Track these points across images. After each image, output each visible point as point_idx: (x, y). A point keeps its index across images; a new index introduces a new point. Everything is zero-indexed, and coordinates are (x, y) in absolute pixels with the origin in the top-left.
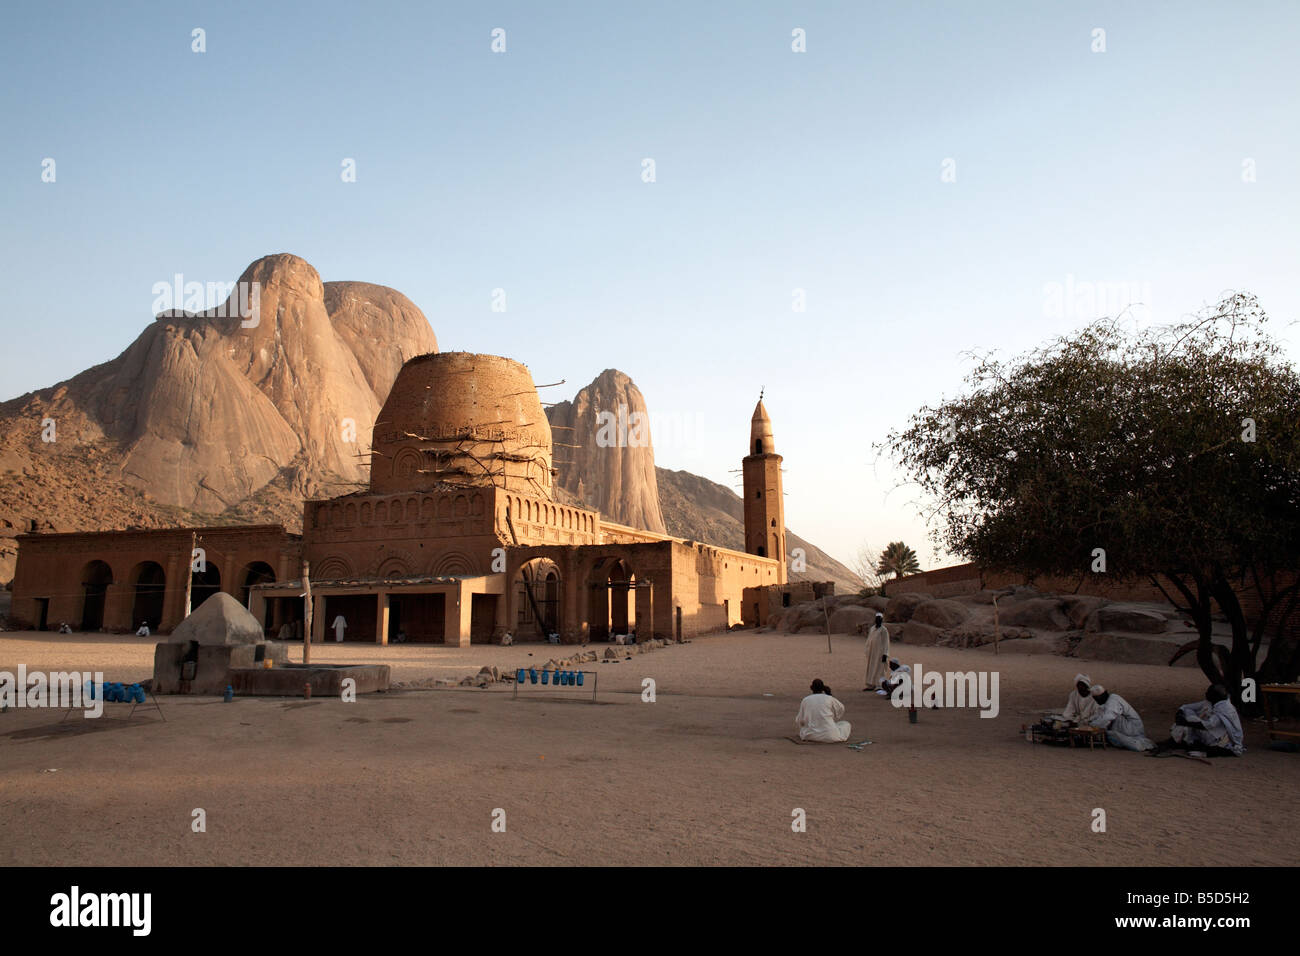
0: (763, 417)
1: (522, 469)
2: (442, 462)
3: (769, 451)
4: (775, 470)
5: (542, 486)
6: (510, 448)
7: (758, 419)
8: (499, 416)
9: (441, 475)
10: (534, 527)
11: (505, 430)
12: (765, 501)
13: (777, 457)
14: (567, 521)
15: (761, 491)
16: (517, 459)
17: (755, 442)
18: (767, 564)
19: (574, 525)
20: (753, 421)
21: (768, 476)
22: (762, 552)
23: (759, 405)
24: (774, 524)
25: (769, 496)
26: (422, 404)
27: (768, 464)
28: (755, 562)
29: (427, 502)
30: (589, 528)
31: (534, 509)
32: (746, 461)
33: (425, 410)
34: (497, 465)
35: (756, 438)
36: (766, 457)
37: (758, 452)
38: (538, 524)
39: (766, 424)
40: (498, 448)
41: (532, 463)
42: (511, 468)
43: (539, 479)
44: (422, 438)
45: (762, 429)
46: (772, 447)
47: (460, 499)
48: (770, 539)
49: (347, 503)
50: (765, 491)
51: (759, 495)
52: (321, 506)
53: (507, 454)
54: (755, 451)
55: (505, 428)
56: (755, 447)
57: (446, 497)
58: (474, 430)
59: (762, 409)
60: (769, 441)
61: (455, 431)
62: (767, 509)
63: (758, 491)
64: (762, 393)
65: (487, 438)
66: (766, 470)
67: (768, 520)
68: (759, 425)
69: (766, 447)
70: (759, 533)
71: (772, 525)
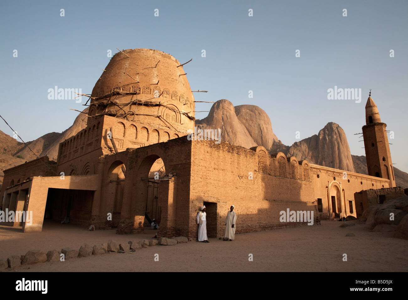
0: (371, 105)
1: (154, 111)
3: (377, 122)
4: (382, 132)
6: (143, 98)
7: (369, 106)
8: (138, 79)
11: (141, 87)
12: (377, 148)
13: (382, 124)
16: (147, 104)
17: (368, 118)
18: (381, 181)
20: (366, 108)
22: (378, 175)
23: (369, 99)
24: (384, 159)
25: (379, 145)
27: (376, 128)
28: (372, 180)
29: (86, 133)
32: (364, 128)
34: (135, 109)
35: (369, 116)
36: (375, 124)
37: (370, 123)
39: (374, 108)
40: (135, 98)
41: (161, 107)
42: (144, 110)
45: (372, 111)
46: (379, 119)
47: (95, 127)
48: (383, 168)
50: (376, 143)
51: (373, 145)
54: (368, 123)
55: (142, 85)
56: (368, 120)
57: (91, 128)
58: (121, 89)
59: (371, 101)
60: (377, 116)
61: (111, 91)
62: (379, 151)
63: (372, 143)
64: (370, 93)
65: (128, 92)
66: (376, 131)
67: (380, 158)
68: (370, 109)
69: (374, 120)
70: (375, 165)
71: (383, 161)
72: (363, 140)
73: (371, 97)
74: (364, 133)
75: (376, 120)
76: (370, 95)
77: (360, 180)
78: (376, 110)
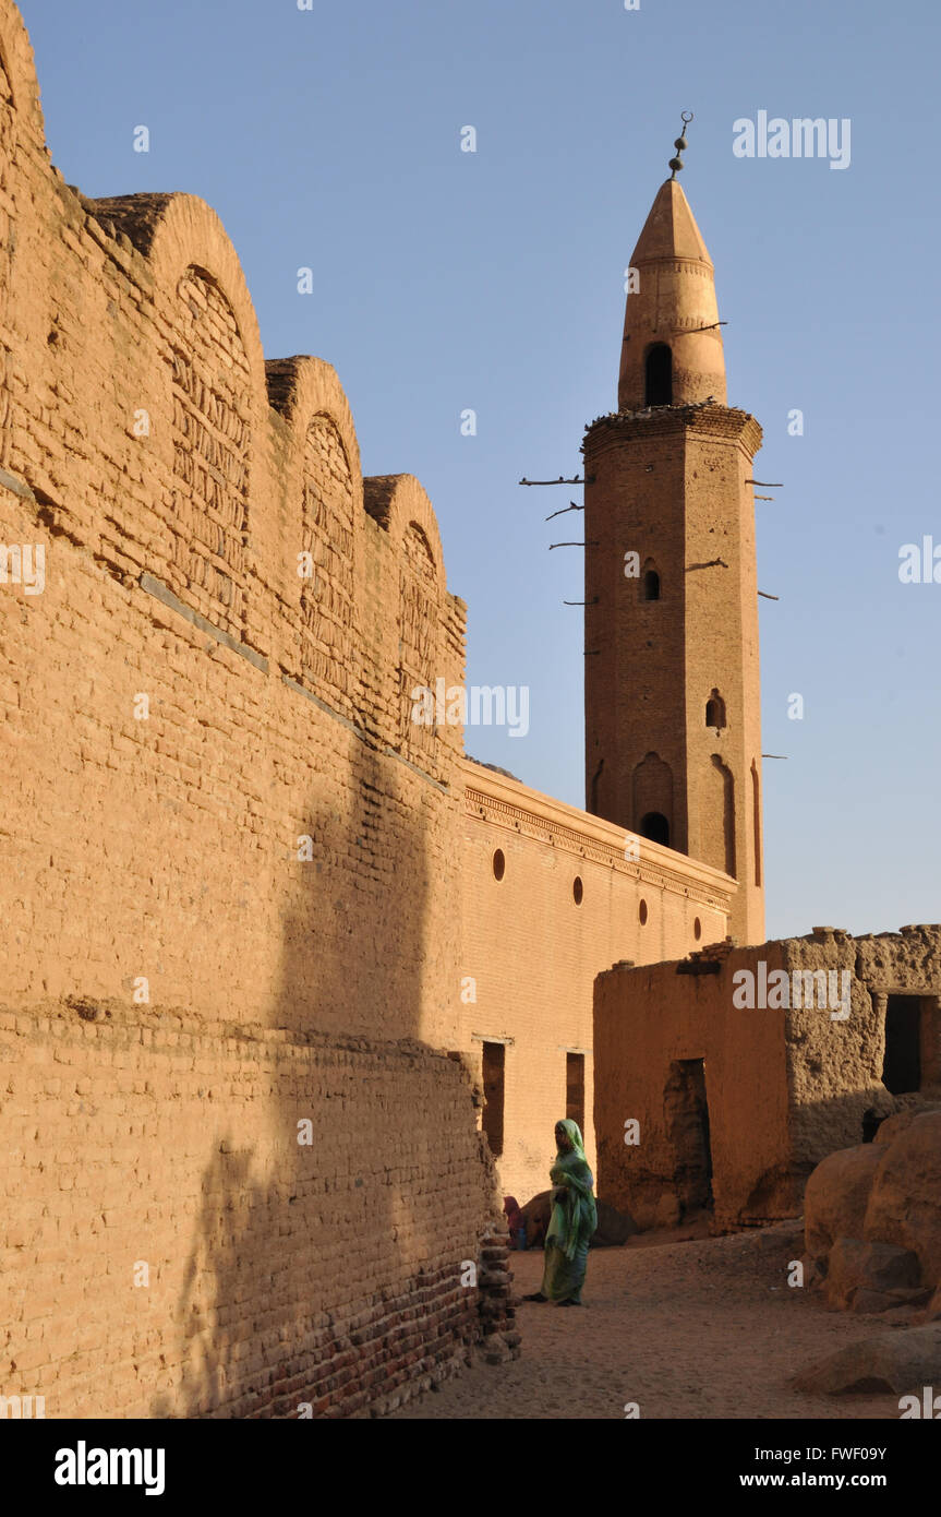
0: (679, 249)
3: (695, 396)
7: (662, 256)
12: (678, 611)
13: (737, 424)
15: (661, 565)
17: (640, 359)
18: (688, 886)
21: (698, 500)
22: (664, 827)
23: (665, 195)
24: (716, 713)
25: (697, 593)
27: (697, 449)
28: (643, 867)
32: (600, 438)
35: (647, 337)
36: (688, 416)
37: (651, 399)
39: (693, 279)
45: (671, 301)
48: (701, 776)
51: (655, 586)
54: (640, 397)
56: (640, 377)
59: (675, 212)
60: (708, 352)
62: (690, 645)
63: (652, 568)
64: (679, 146)
66: (688, 476)
67: (689, 695)
68: (666, 282)
69: (685, 377)
70: (652, 754)
71: (709, 723)
73: (678, 189)
74: (590, 481)
76: (675, 164)
77: (569, 868)
78: (702, 298)
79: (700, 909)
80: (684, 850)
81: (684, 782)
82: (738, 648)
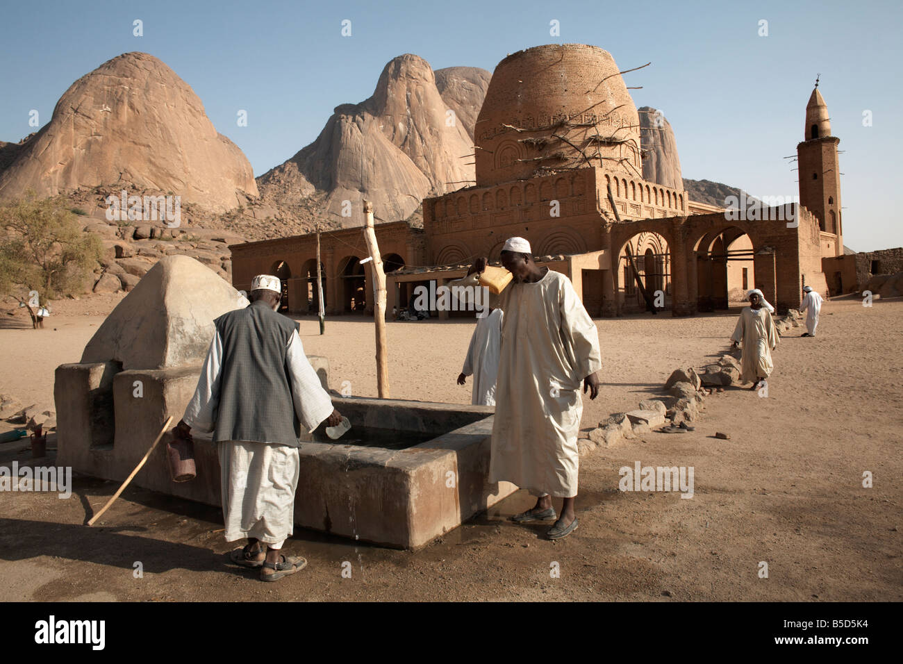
0: (819, 104)
1: (616, 152)
2: (540, 150)
3: (825, 135)
4: (832, 153)
5: (634, 167)
6: (604, 131)
7: (814, 106)
8: (591, 100)
9: (539, 162)
10: (632, 205)
11: (597, 114)
12: (821, 181)
13: (834, 140)
14: (660, 199)
15: (817, 172)
16: (612, 142)
17: (810, 129)
18: (827, 238)
19: (666, 203)
20: (808, 109)
21: (825, 158)
23: (814, 92)
24: (831, 201)
26: (516, 99)
27: (824, 147)
29: (528, 188)
30: (679, 207)
31: (630, 187)
32: (801, 147)
33: (519, 104)
34: (590, 151)
35: (812, 124)
36: (822, 141)
37: (813, 138)
38: (635, 203)
39: (822, 110)
40: (591, 132)
41: (623, 146)
42: (605, 151)
43: (631, 160)
44: (519, 130)
45: (818, 115)
46: (829, 131)
47: (560, 182)
48: (828, 216)
49: (457, 197)
50: (822, 174)
51: (815, 176)
52: (436, 202)
53: (601, 137)
54: (811, 136)
55: (597, 112)
56: (810, 132)
57: (547, 181)
58: (568, 117)
59: (818, 96)
60: (827, 125)
61: (549, 121)
62: (824, 188)
63: (815, 173)
64: (817, 81)
65: (579, 123)
66: (823, 153)
67: (825, 197)
68: (816, 111)
69: (822, 131)
71: (829, 203)
72: (797, 167)
73: (818, 90)
74: (799, 156)
75: (825, 131)
76: (817, 85)
78: (825, 113)
79: (829, 242)
80: (824, 231)
81: (824, 216)
82: (836, 187)
